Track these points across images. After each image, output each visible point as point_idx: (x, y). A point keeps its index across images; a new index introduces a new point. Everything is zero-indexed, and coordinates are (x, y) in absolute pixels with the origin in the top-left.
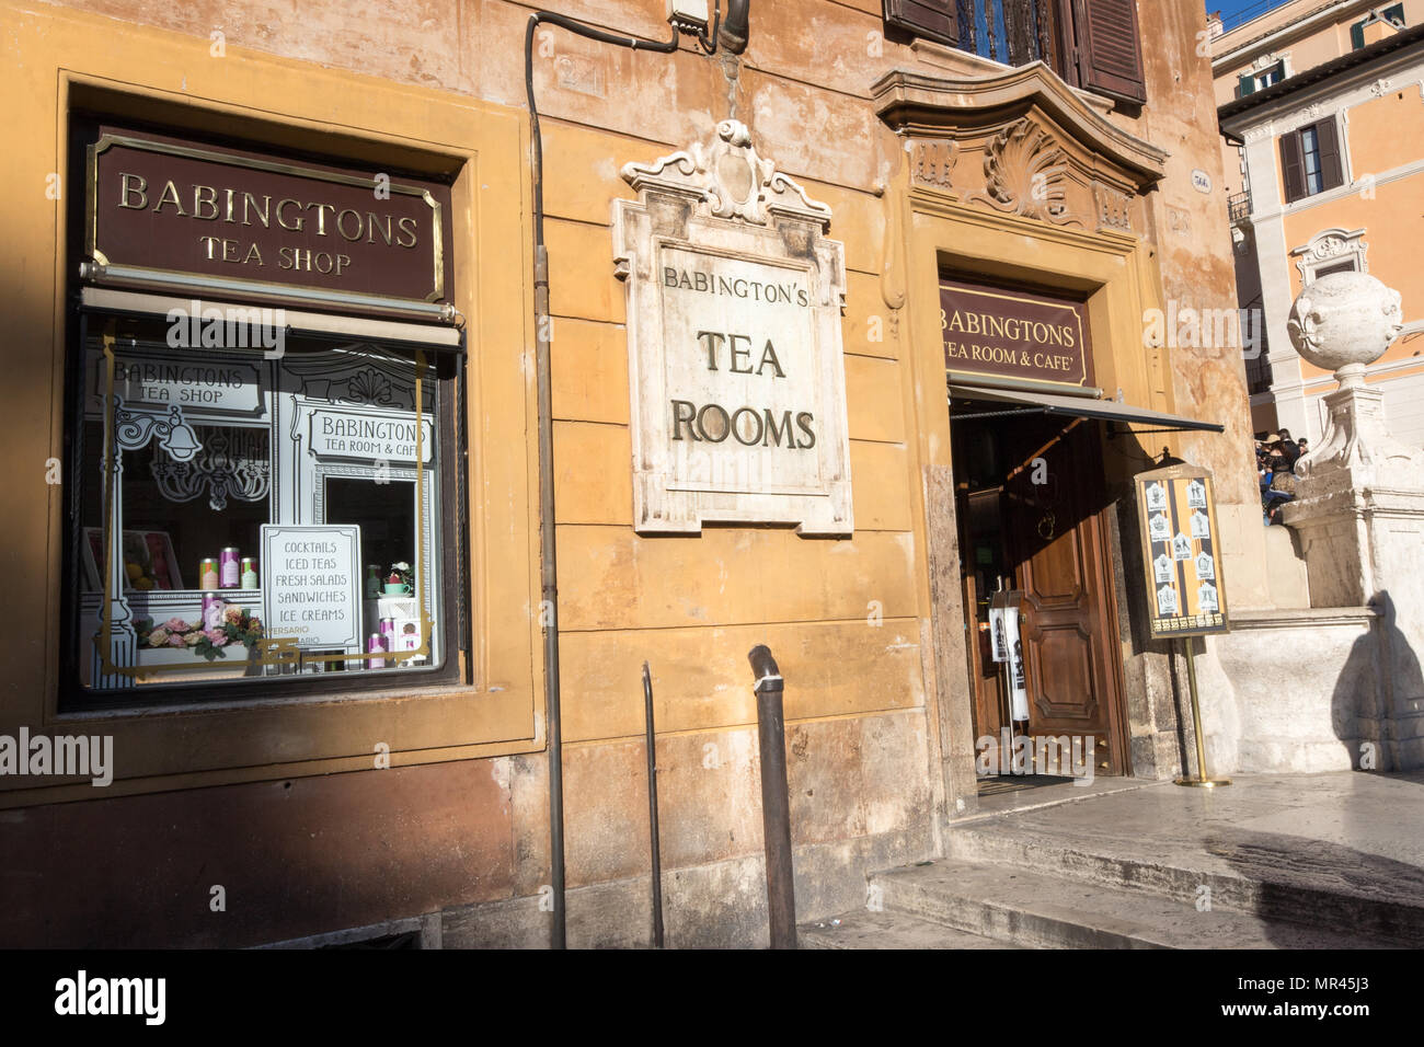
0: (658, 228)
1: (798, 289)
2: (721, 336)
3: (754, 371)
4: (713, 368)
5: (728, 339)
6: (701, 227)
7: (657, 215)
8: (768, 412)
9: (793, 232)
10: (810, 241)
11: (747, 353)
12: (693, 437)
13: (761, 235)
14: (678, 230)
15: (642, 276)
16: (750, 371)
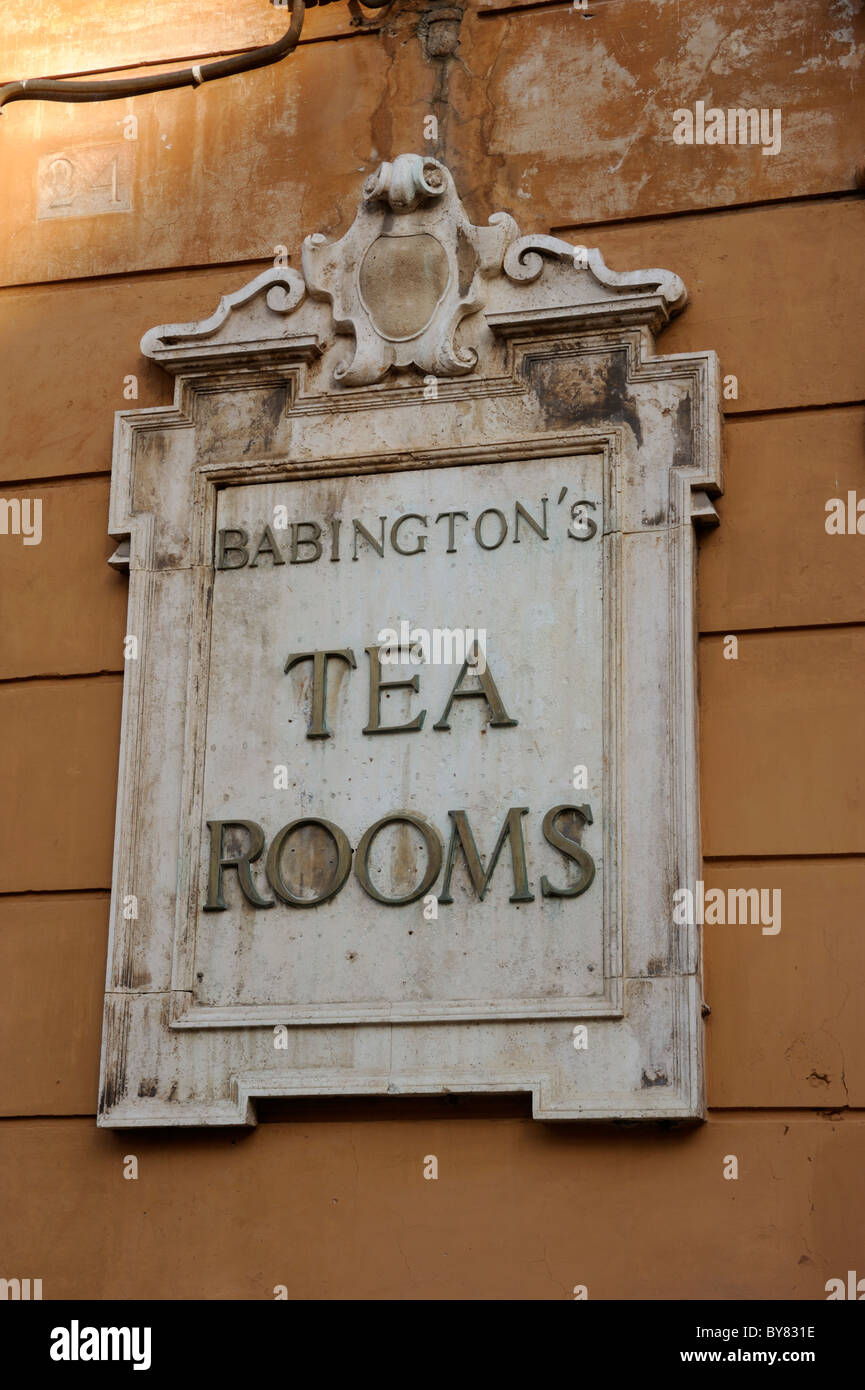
0: (212, 449)
1: (570, 500)
2: (344, 659)
3: (429, 724)
4: (318, 736)
5: (362, 662)
6: (317, 420)
7: (213, 421)
8: (457, 819)
9: (567, 366)
10: (616, 377)
11: (411, 686)
12: (253, 904)
13: (474, 397)
14: (259, 441)
15: (164, 563)
16: (414, 728)
